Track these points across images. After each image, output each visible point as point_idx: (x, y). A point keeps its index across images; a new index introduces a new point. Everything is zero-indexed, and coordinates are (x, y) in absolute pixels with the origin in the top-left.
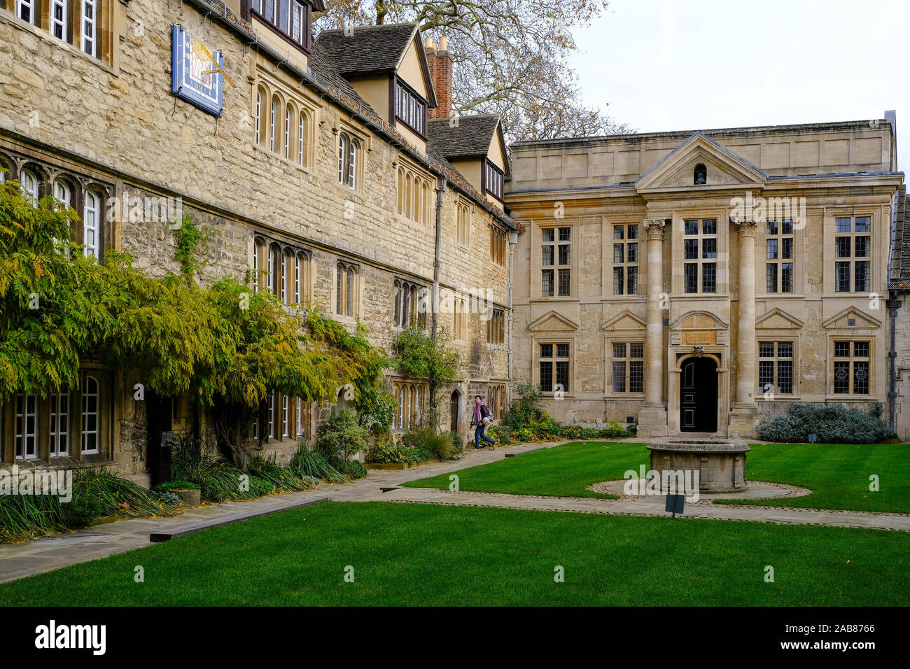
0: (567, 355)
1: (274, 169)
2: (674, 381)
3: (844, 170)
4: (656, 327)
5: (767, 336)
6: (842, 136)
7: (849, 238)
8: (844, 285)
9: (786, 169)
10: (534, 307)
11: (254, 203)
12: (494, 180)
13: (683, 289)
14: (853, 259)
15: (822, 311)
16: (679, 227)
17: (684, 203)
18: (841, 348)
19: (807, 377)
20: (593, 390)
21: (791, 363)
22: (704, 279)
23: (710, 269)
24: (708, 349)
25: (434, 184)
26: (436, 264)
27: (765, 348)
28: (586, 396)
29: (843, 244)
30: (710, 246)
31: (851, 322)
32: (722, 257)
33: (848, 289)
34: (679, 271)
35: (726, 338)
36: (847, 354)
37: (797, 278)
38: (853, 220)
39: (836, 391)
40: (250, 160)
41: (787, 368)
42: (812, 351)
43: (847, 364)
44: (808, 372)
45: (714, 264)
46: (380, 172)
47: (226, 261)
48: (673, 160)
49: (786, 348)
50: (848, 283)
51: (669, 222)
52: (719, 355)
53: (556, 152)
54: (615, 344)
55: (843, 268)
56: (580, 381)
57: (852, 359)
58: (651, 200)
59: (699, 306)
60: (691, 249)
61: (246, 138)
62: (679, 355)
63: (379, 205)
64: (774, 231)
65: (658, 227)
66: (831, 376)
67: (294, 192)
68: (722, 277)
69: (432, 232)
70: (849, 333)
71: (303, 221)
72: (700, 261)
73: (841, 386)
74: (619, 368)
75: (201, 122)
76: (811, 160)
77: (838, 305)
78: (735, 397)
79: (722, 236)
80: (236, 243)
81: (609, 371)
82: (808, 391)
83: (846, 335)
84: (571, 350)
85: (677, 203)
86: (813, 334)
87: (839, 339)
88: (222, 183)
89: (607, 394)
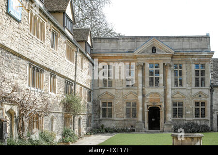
0: (111, 106)
1: (34, 42)
2: (146, 114)
3: (197, 50)
4: (140, 97)
5: (175, 100)
6: (196, 40)
7: (199, 71)
8: (197, 85)
9: (180, 49)
10: (100, 90)
11: (29, 53)
12: (89, 49)
13: (149, 85)
14: (200, 77)
15: (191, 92)
16: (147, 66)
17: (149, 58)
18: (197, 104)
19: (187, 113)
20: (120, 117)
21: (182, 108)
22: (155, 82)
23: (157, 79)
24: (157, 104)
25: (75, 50)
26: (75, 76)
27: (174, 104)
28: (118, 119)
29: (197, 72)
30: (158, 72)
31: (200, 96)
32: (161, 75)
33: (199, 86)
34: (147, 80)
35: (162, 100)
36: (199, 106)
37: (184, 83)
38: (200, 65)
39: (196, 117)
40: (28, 38)
41: (181, 110)
42: (188, 105)
43: (199, 109)
44: (188, 111)
45: (159, 78)
46: (62, 45)
47: (21, 73)
48: (146, 45)
49: (181, 104)
50: (199, 84)
51: (144, 64)
52: (160, 106)
53: (108, 41)
54: (127, 102)
55: (197, 79)
56: (116, 114)
57: (200, 107)
58: (139, 57)
59: (154, 91)
60: (151, 73)
61: (27, 30)
62: (148, 106)
63: (61, 55)
64: (176, 68)
65: (141, 66)
66: (194, 112)
67: (39, 50)
68: (161, 81)
69: (74, 65)
70: (200, 99)
71: (42, 60)
72: (154, 76)
73: (197, 115)
74: (128, 110)
75: (15, 23)
76: (187, 47)
77: (196, 91)
78: (165, 119)
79: (161, 69)
80: (24, 66)
81: (125, 111)
82: (188, 117)
83: (199, 100)
84: (113, 104)
85: (147, 59)
86: (189, 99)
87: (196, 101)
88: (20, 45)
89: (125, 118)
